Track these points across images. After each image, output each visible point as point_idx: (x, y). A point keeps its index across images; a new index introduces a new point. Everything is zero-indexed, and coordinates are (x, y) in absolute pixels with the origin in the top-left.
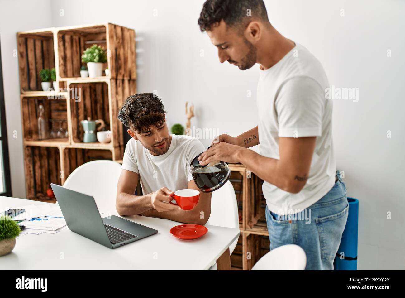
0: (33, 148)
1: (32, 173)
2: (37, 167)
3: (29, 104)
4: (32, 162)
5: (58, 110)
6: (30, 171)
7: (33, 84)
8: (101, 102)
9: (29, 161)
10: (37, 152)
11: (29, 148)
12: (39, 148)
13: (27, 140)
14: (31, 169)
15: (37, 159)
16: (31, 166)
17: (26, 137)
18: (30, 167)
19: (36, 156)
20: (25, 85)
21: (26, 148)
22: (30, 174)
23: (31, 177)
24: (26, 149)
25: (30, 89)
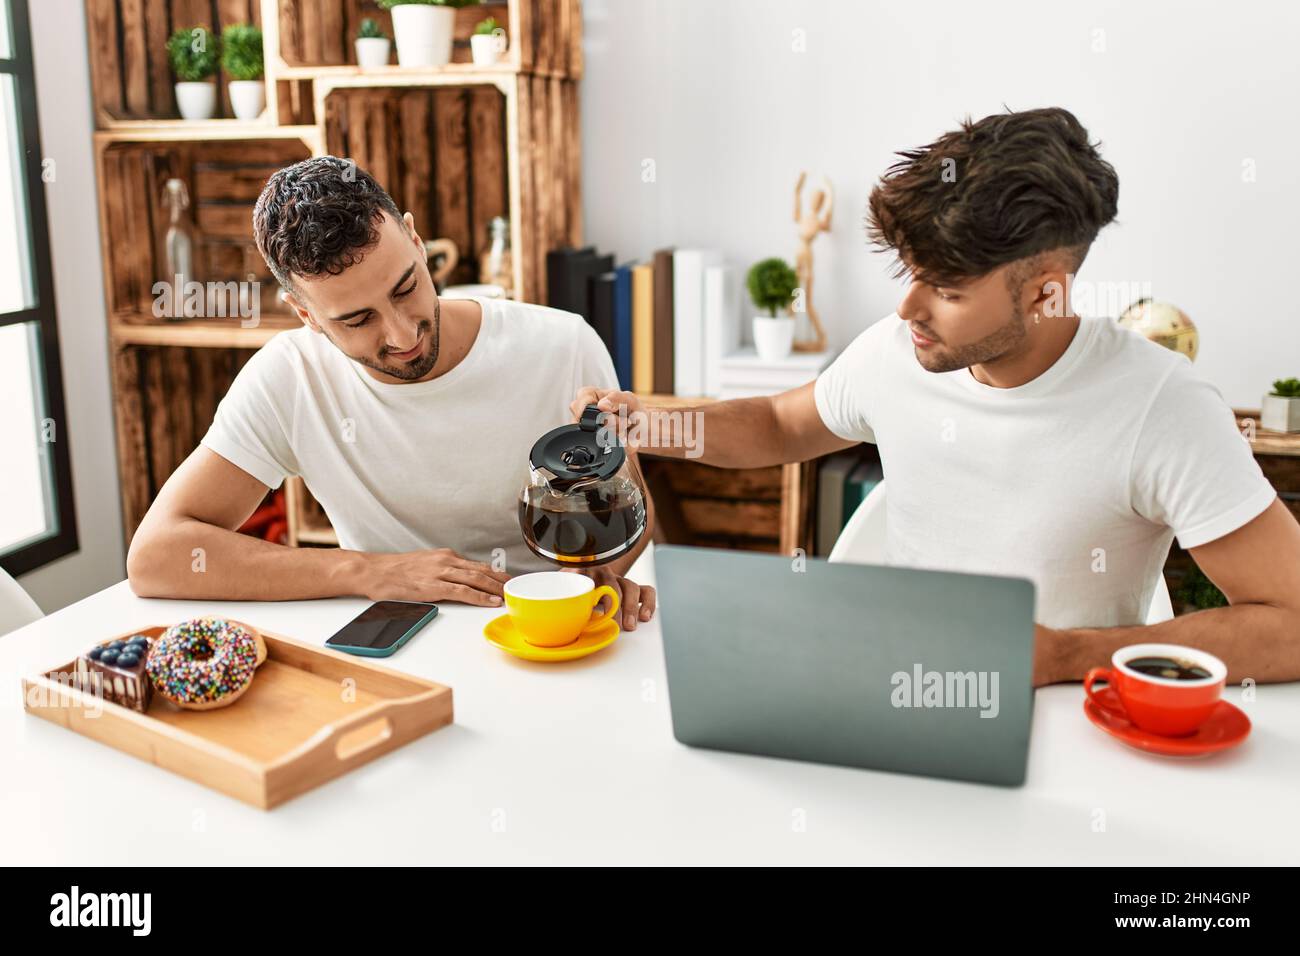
0: (143, 353)
1: (142, 453)
2: (158, 430)
3: (127, 170)
4: (139, 411)
5: (226, 201)
6: (137, 447)
7: (137, 92)
8: (425, 168)
9: (133, 406)
10: (156, 370)
11: (132, 355)
12: (163, 350)
13: (127, 322)
14: (140, 438)
15: (156, 396)
16: (140, 426)
17: (120, 309)
18: (134, 431)
19: (153, 385)
20: (112, 92)
21: (120, 354)
22: (137, 460)
23: (139, 472)
24: (123, 357)
25: (127, 111)
